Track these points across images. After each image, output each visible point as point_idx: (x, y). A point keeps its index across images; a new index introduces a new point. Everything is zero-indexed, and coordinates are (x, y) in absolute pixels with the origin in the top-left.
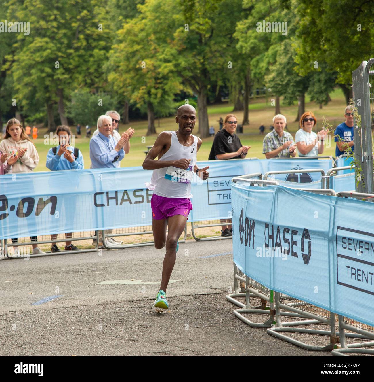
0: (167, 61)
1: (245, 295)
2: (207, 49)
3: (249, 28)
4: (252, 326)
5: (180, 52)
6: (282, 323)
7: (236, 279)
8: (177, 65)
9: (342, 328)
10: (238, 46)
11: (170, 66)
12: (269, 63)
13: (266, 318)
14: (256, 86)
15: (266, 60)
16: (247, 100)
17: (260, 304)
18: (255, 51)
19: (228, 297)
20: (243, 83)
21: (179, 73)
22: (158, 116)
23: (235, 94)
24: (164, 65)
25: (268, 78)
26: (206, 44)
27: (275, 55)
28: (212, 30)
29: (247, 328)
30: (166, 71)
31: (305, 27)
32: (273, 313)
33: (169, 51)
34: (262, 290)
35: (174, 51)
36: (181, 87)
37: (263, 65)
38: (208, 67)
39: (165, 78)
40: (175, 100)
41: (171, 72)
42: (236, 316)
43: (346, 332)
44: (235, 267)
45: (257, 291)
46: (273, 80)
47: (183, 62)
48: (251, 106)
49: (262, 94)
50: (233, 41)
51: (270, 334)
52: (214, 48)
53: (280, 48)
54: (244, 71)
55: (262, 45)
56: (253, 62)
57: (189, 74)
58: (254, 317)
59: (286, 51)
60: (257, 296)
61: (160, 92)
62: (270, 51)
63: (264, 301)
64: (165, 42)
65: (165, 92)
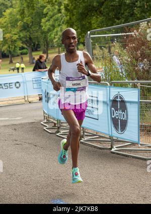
0: (15, 34)
1: (48, 122)
2: (31, 30)
3: (46, 21)
4: (51, 133)
5: (21, 31)
6: (62, 132)
7: (44, 116)
8: (19, 36)
9: (84, 132)
10: (43, 28)
11: (17, 36)
12: (55, 35)
13: (56, 130)
14: (51, 44)
15: (54, 34)
16: (47, 49)
17: (54, 125)
18: (49, 30)
19: (42, 123)
20: (45, 43)
21: (21, 39)
22: (13, 56)
23: (42, 47)
24: (14, 36)
25: (55, 41)
26: (30, 28)
27: (57, 32)
28: (32, 22)
29: (49, 134)
30: (15, 38)
31: (67, 20)
32: (59, 128)
33: (16, 30)
34: (54, 120)
35: (18, 31)
36: (22, 45)
37: (53, 36)
38: (32, 37)
39: (15, 41)
40: (20, 50)
41: (18, 38)
42: (45, 130)
43: (85, 134)
44: (44, 112)
45: (52, 120)
46: (57, 41)
47: (22, 35)
48: (49, 52)
49: (53, 47)
50: (41, 26)
51: (57, 136)
52: (34, 29)
53: (59, 29)
54: (45, 38)
55: (52, 28)
56: (49, 34)
57: (24, 40)
58: (51, 130)
59: (61, 30)
60: (53, 122)
61: (13, 46)
62: (55, 30)
63: (55, 124)
64: (14, 27)
65: (15, 47)
